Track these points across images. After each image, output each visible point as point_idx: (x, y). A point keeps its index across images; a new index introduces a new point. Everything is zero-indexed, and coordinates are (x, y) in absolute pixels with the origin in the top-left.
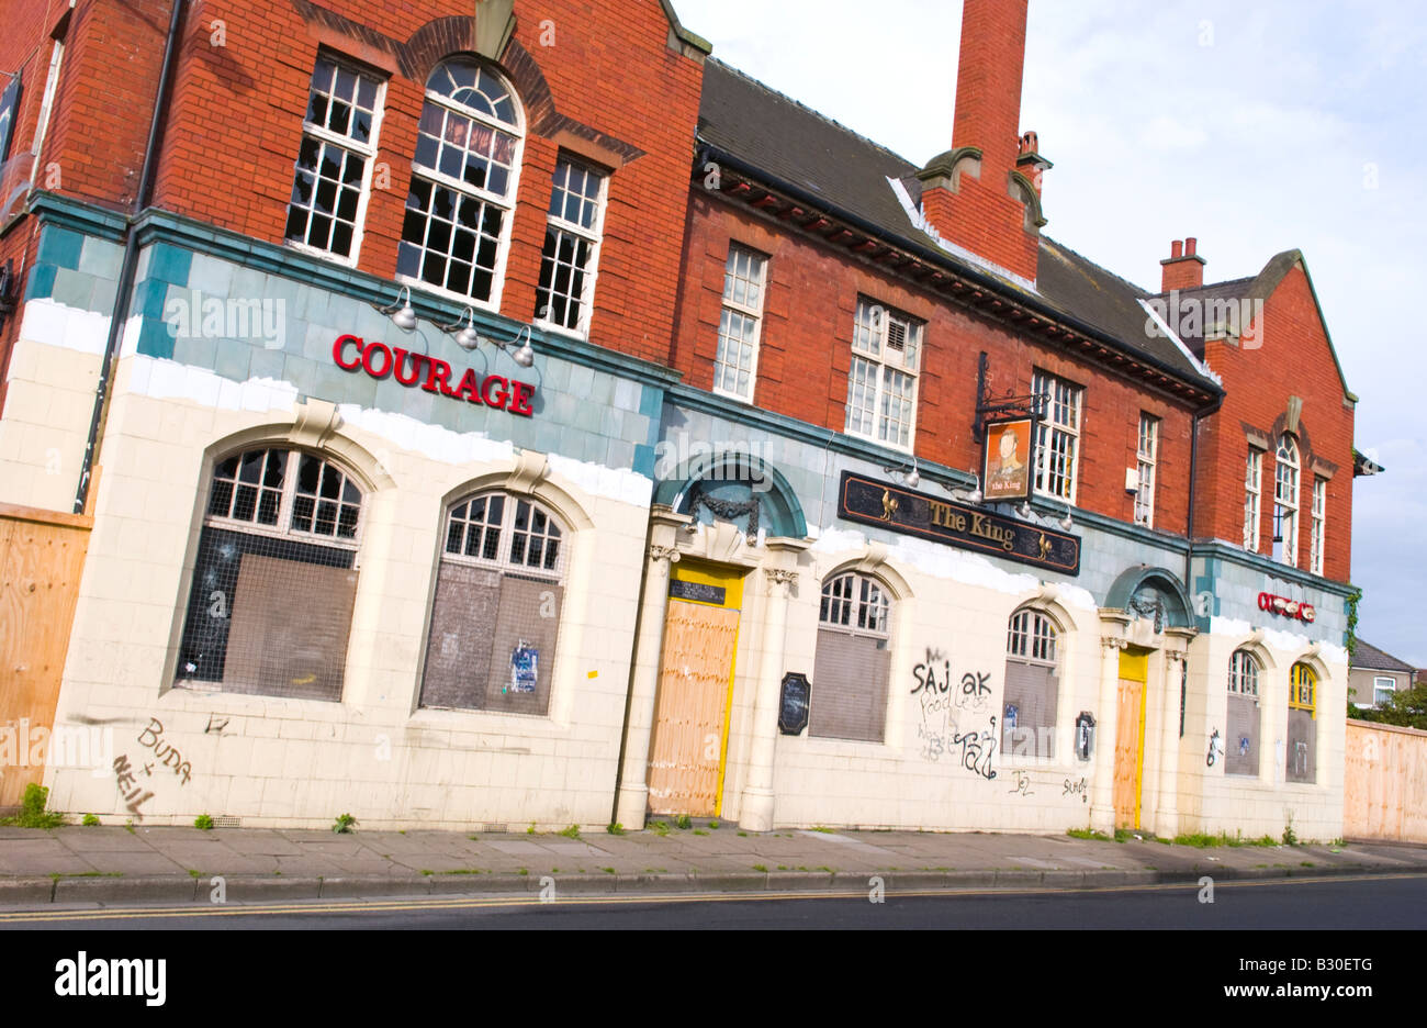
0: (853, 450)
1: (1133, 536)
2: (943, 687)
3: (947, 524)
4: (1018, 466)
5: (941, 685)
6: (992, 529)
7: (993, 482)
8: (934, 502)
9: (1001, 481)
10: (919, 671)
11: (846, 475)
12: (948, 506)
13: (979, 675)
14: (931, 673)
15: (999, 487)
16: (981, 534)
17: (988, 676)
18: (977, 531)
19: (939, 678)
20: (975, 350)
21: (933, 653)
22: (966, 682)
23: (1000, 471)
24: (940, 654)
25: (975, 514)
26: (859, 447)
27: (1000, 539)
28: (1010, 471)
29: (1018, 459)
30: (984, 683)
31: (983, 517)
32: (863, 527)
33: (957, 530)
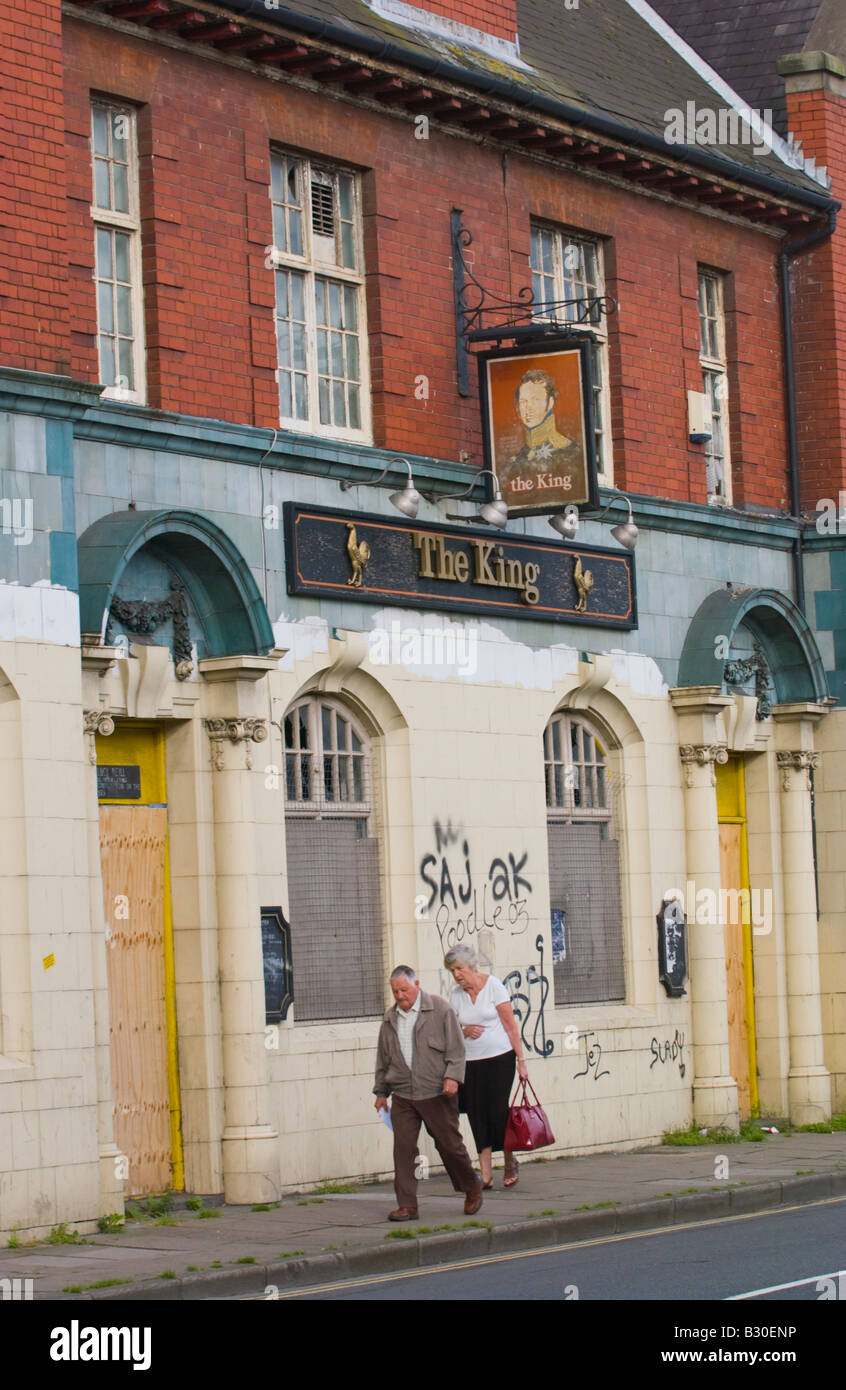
0: (298, 459)
1: (709, 532)
2: (465, 892)
3: (443, 575)
4: (562, 442)
5: (461, 888)
6: (507, 566)
7: (512, 477)
8: (421, 534)
9: (529, 473)
10: (430, 869)
11: (290, 510)
12: (441, 537)
13: (512, 859)
14: (445, 870)
15: (527, 486)
16: (492, 581)
17: (525, 858)
18: (487, 577)
19: (458, 878)
20: (443, 209)
21: (444, 829)
22: (494, 876)
23: (524, 453)
24: (454, 829)
25: (480, 543)
26: (308, 452)
27: (521, 586)
28: (546, 452)
29: (560, 429)
30: (522, 874)
31: (491, 545)
32: (325, 606)
33: (457, 581)
